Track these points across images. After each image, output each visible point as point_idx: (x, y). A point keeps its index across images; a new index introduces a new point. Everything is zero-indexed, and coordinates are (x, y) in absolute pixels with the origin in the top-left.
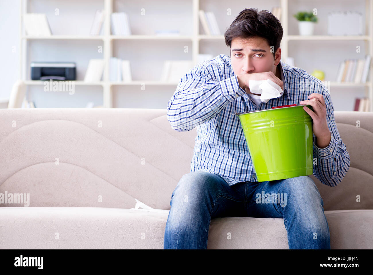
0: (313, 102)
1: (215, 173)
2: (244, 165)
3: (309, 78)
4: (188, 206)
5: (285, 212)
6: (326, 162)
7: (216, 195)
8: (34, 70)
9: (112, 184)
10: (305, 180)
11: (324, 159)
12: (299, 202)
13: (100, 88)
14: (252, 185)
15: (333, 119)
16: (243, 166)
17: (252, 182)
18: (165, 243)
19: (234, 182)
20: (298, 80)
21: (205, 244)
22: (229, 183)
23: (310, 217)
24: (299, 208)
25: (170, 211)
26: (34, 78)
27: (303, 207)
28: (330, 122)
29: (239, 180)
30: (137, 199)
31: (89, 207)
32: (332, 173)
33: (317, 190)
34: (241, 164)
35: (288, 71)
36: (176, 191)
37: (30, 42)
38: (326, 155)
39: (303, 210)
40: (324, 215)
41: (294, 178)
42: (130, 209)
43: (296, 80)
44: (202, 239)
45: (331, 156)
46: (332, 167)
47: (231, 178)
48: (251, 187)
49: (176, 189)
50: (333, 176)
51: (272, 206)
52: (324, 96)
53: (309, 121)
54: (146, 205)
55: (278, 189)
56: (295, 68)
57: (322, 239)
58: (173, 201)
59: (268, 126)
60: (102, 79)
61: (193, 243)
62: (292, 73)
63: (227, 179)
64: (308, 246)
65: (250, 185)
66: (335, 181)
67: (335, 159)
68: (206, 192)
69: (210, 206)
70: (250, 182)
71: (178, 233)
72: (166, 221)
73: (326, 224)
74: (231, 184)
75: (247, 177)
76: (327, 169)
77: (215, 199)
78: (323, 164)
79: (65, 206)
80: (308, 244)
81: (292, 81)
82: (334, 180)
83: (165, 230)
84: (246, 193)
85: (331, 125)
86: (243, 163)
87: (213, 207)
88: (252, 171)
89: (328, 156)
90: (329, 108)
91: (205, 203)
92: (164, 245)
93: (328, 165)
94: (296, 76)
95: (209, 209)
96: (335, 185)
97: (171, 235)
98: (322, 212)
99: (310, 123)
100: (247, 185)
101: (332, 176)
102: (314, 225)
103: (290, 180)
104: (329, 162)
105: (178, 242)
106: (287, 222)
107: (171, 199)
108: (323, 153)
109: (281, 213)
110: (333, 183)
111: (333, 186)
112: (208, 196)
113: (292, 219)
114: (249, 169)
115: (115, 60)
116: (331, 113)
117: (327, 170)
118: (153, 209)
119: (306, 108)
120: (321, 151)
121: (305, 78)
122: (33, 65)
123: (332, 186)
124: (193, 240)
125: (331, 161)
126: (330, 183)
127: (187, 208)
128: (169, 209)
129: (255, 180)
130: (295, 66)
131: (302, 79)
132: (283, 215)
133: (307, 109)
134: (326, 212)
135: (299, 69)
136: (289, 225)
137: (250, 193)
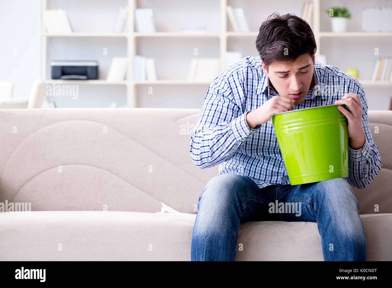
0: (348, 102)
1: (245, 175)
2: (275, 167)
3: (343, 76)
4: (216, 209)
5: (319, 215)
6: (358, 164)
7: (245, 198)
8: (54, 68)
9: (137, 187)
10: (340, 182)
11: (356, 161)
12: (334, 205)
13: (123, 88)
14: (283, 188)
15: (367, 119)
16: (274, 169)
17: (283, 184)
18: (192, 248)
19: (265, 185)
20: (332, 78)
21: (235, 249)
22: (260, 185)
23: (346, 221)
24: (334, 212)
25: (197, 216)
26: (55, 77)
27: (338, 210)
28: (364, 122)
29: (270, 183)
30: (163, 203)
31: (113, 211)
32: (362, 176)
33: (353, 193)
34: (272, 166)
35: (321, 70)
36: (204, 194)
37: (51, 40)
38: (359, 157)
39: (339, 214)
40: (359, 219)
41: (329, 180)
42: (156, 213)
43: (329, 79)
44: (230, 244)
45: (364, 158)
46: (363, 170)
47: (262, 181)
48: (283, 189)
49: (203, 192)
50: (364, 179)
51: (305, 209)
52: (359, 95)
53: (344, 121)
54: (173, 208)
55: (312, 191)
56: (328, 66)
57: (358, 244)
58: (200, 205)
59: (301, 127)
60: (125, 78)
61: (222, 248)
62: (325, 71)
63: (257, 182)
64: (344, 251)
65: (281, 189)
66: (364, 184)
67: (368, 162)
68: (235, 195)
69: (239, 209)
70: (281, 184)
71: (205, 238)
72: (194, 226)
73: (362, 228)
74: (262, 187)
75: (278, 180)
76: (358, 171)
77: (244, 202)
78: (355, 166)
79: (88, 210)
80: (343, 249)
81: (326, 80)
82: (364, 182)
83: (192, 234)
84: (277, 196)
85: (365, 126)
86: (274, 165)
87: (242, 210)
88: (284, 173)
89: (360, 158)
90: (363, 108)
91: (233, 207)
92: (192, 250)
93: (359, 167)
94: (330, 74)
95: (238, 213)
96: (363, 188)
97: (198, 240)
98: (358, 215)
99: (345, 123)
100: (279, 188)
101: (362, 178)
102: (350, 230)
103: (325, 182)
104: (360, 164)
105: (206, 247)
106: (321, 226)
107: (198, 202)
108: (356, 155)
109: (314, 216)
110: (361, 186)
111: (362, 188)
112: (237, 199)
113: (327, 223)
114: (280, 171)
115: (139, 58)
116: (365, 112)
117: (358, 173)
118: (180, 213)
119: (341, 107)
120: (354, 153)
121: (339, 77)
122: (54, 64)
123: (360, 188)
124: (222, 245)
125: (363, 163)
126: (359, 185)
127: (214, 212)
128: (196, 213)
129: (287, 182)
130: (328, 64)
131: (336, 77)
132: (317, 219)
133: (341, 109)
134: (362, 216)
135: (332, 66)
136: (323, 229)
137: (282, 197)
